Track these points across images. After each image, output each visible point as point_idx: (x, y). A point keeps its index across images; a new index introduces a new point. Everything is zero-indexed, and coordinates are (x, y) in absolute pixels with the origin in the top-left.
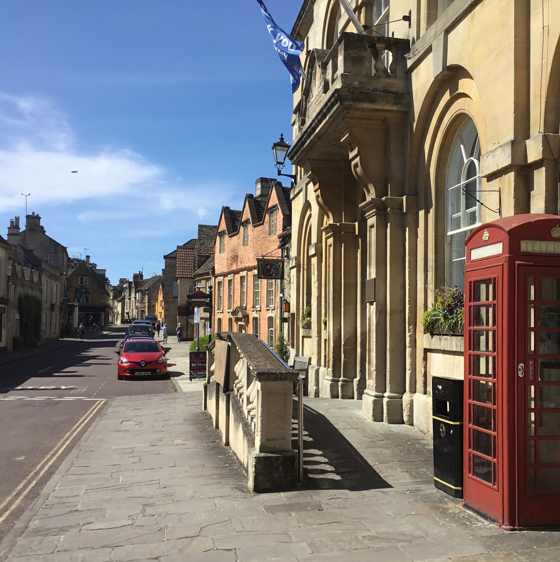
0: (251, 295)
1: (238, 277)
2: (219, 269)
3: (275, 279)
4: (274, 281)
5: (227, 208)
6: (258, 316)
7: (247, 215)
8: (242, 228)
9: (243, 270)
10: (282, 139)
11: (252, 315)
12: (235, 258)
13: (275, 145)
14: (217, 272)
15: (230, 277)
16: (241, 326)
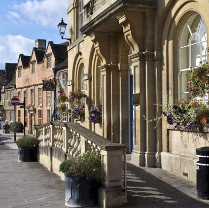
0: (37, 99)
1: (29, 89)
2: (18, 85)
3: (51, 91)
4: (50, 91)
5: (23, 55)
6: (41, 109)
7: (34, 58)
8: (31, 65)
9: (32, 86)
10: (62, 21)
11: (38, 109)
12: (27, 80)
13: (60, 24)
14: (17, 87)
15: (25, 89)
16: (31, 114)
